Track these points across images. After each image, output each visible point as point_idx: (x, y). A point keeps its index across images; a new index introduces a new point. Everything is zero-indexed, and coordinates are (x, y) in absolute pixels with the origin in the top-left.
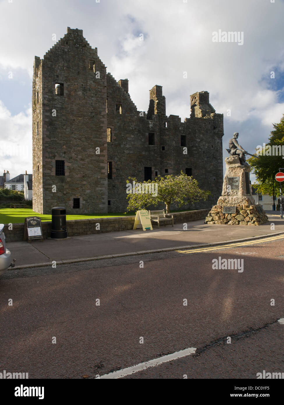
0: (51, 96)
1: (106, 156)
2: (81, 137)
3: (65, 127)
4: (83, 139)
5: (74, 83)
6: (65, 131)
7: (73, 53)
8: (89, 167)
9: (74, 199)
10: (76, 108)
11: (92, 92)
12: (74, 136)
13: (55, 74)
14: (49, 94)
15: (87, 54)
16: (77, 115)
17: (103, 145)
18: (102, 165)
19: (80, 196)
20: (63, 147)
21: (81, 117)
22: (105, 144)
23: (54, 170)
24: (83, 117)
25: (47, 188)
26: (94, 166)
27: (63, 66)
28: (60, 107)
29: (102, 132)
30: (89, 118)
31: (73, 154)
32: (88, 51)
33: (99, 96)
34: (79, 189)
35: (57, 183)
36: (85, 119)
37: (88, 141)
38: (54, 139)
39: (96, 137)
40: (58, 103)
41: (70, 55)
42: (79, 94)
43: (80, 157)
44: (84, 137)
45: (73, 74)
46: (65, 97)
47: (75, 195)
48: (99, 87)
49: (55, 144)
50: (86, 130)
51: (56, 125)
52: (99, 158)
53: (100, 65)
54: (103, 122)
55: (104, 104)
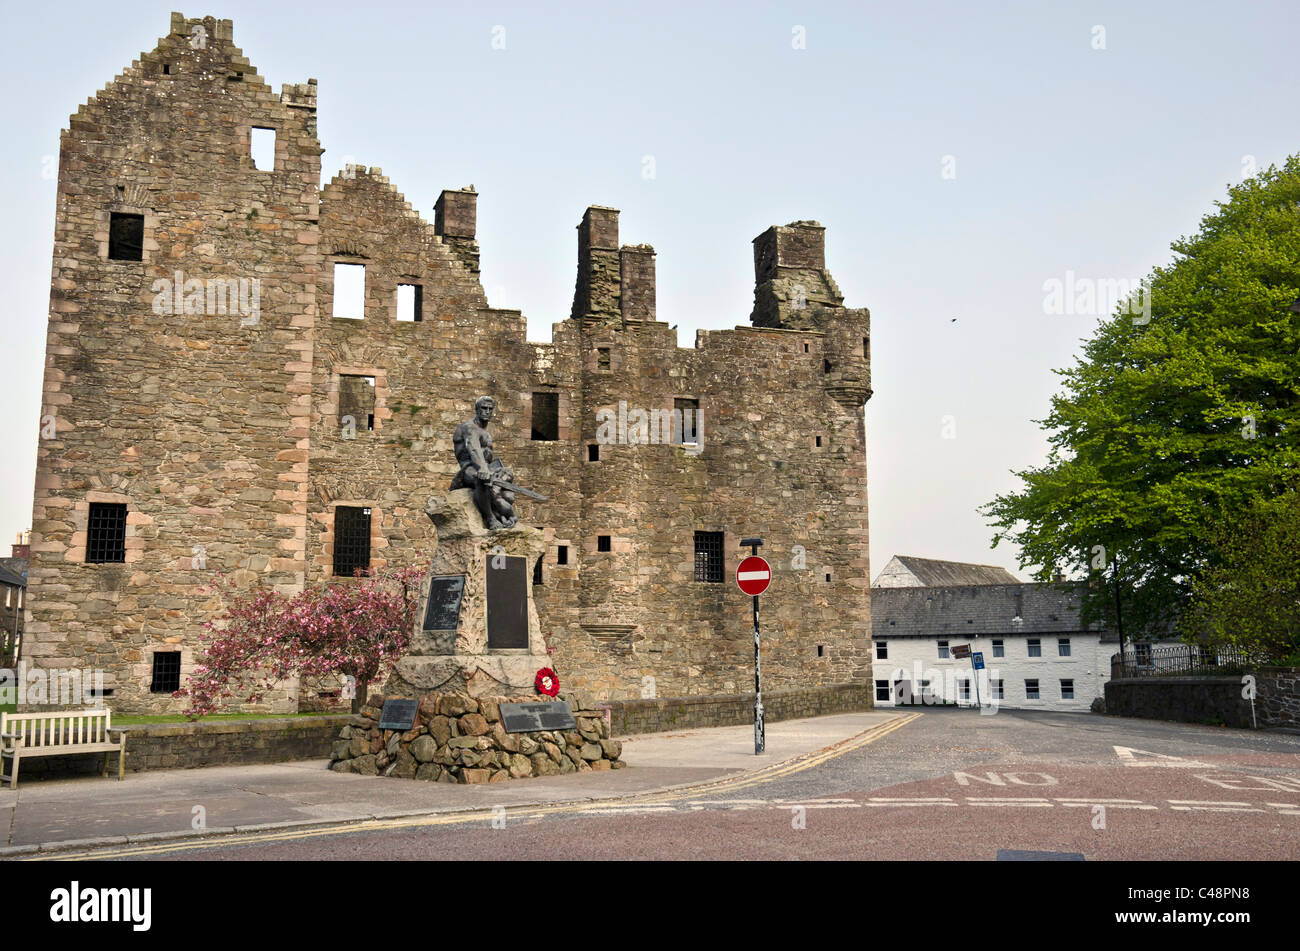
0: (91, 262)
1: (303, 487)
2: (202, 415)
3: (136, 377)
4: (211, 422)
5: (186, 213)
6: (135, 391)
7: (187, 105)
8: (227, 529)
9: (156, 654)
11: (258, 244)
12: (171, 409)
13: (112, 182)
14: (83, 256)
15: (244, 106)
16: (191, 333)
17: (294, 443)
18: (281, 520)
19: (183, 641)
20: (123, 453)
21: (207, 339)
22: (301, 439)
23: (80, 540)
24: (213, 339)
25: (46, 612)
26: (249, 524)
27: (147, 153)
28: (125, 301)
29: (291, 393)
30: (240, 340)
31: (166, 481)
32: (250, 94)
33: (287, 259)
34: (181, 613)
35: (90, 592)
36: (222, 347)
37: (228, 430)
38: (92, 423)
39: (266, 415)
40: (117, 290)
41: (176, 113)
42: (202, 252)
43: (194, 490)
44: (214, 412)
45: (185, 178)
46: (145, 267)
47: (160, 638)
48: (288, 224)
49: (93, 440)
51: (102, 370)
52: (274, 494)
53: (296, 142)
54: (296, 356)
55: (304, 286)
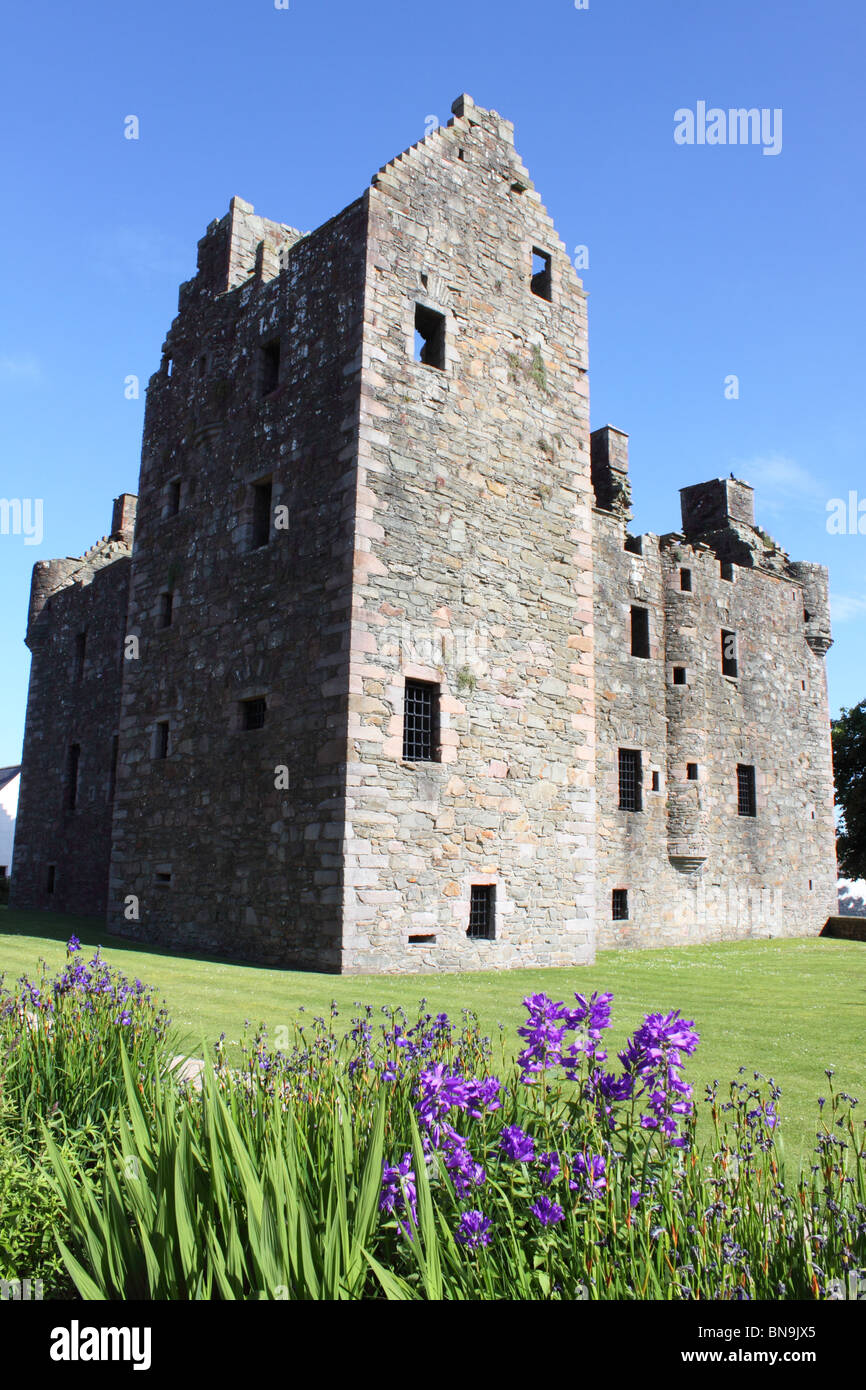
0: (399, 359)
1: (591, 683)
2: (504, 579)
3: (444, 518)
4: (512, 589)
5: (482, 326)
6: (444, 535)
7: (480, 201)
8: (530, 728)
9: (473, 886)
10: (488, 436)
12: (477, 565)
13: (417, 267)
14: (390, 348)
15: (526, 222)
16: (492, 473)
17: (581, 628)
18: (575, 722)
19: (498, 872)
20: (435, 615)
21: (505, 484)
22: (587, 624)
23: (397, 725)
24: (510, 485)
25: (367, 826)
26: (548, 723)
27: (447, 244)
28: (431, 417)
29: (576, 567)
32: (530, 210)
33: (566, 407)
34: (495, 835)
35: (409, 800)
36: (518, 497)
37: (527, 602)
38: (405, 569)
39: (558, 589)
40: (423, 401)
41: (471, 207)
42: (497, 377)
43: (501, 674)
44: (515, 578)
45: (480, 285)
47: (478, 868)
48: (566, 368)
49: (407, 593)
50: (523, 549)
51: (412, 500)
52: (568, 688)
